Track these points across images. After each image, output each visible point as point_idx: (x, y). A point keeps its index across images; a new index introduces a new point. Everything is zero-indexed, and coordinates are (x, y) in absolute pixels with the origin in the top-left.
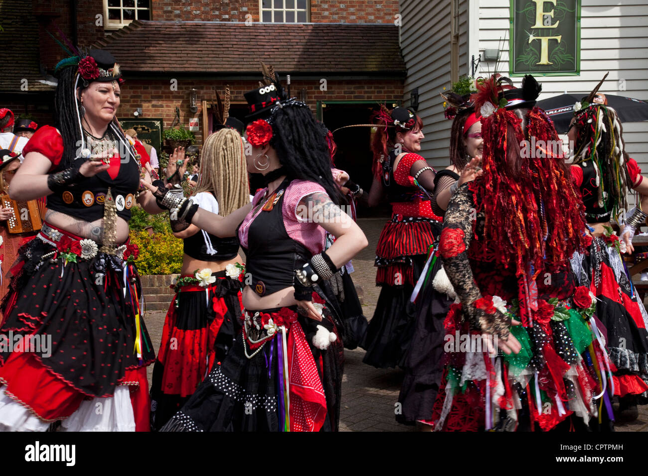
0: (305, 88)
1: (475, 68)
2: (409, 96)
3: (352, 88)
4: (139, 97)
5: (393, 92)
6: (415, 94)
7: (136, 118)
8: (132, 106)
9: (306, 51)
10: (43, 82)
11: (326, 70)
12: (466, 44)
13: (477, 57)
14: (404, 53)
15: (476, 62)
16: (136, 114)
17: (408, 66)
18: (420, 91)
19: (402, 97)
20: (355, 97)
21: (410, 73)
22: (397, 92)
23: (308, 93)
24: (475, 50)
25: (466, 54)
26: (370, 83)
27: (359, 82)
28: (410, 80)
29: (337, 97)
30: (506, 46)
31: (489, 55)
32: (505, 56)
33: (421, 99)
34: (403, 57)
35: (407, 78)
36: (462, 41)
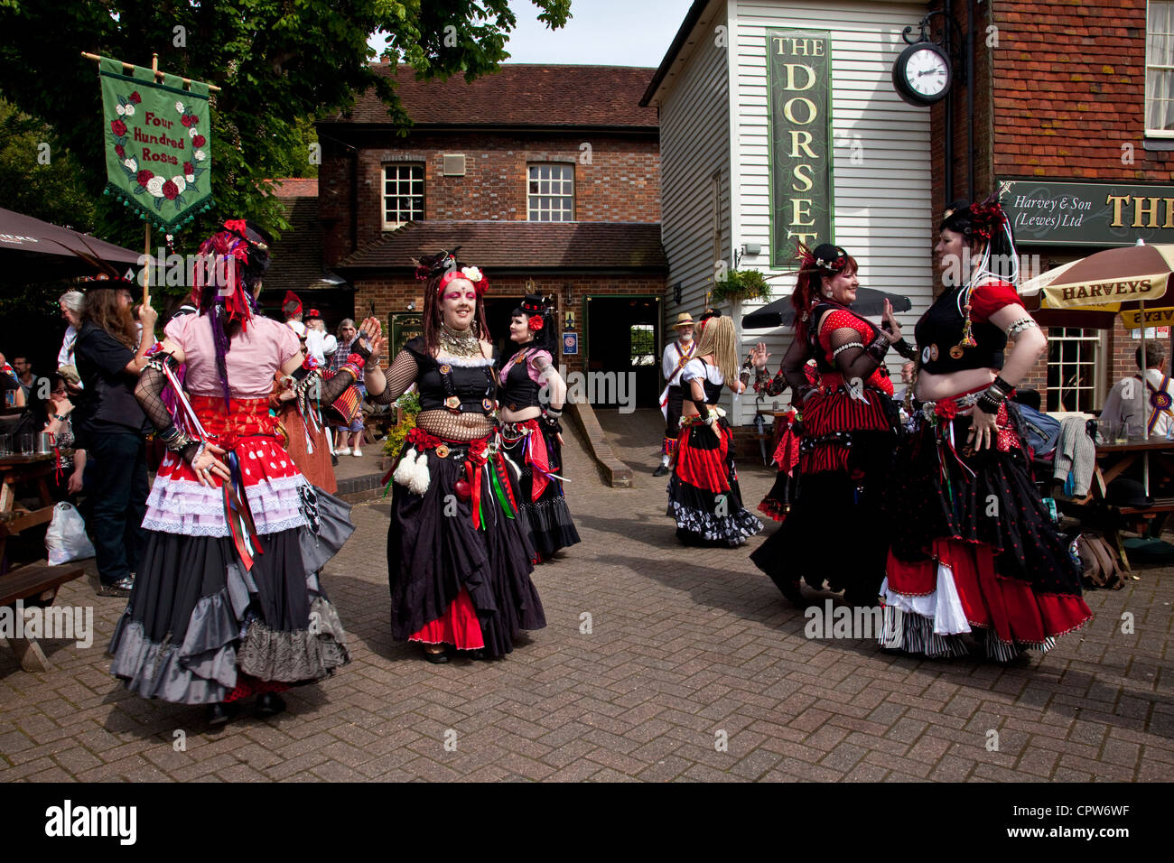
0: (571, 282)
1: (737, 261)
2: (672, 290)
3: (616, 283)
4: (412, 291)
5: (656, 287)
6: (678, 288)
7: (410, 312)
8: (406, 300)
9: (571, 247)
10: (325, 280)
11: (591, 265)
12: (729, 238)
13: (739, 251)
14: (667, 249)
15: (739, 255)
16: (410, 307)
17: (670, 262)
18: (683, 285)
19: (665, 291)
20: (620, 291)
21: (672, 268)
22: (660, 287)
23: (573, 287)
24: (737, 244)
25: (729, 248)
26: (633, 277)
27: (623, 277)
28: (673, 275)
29: (602, 291)
30: (766, 241)
31: (751, 249)
32: (765, 250)
33: (683, 293)
34: (666, 253)
35: (669, 273)
36: (724, 236)
